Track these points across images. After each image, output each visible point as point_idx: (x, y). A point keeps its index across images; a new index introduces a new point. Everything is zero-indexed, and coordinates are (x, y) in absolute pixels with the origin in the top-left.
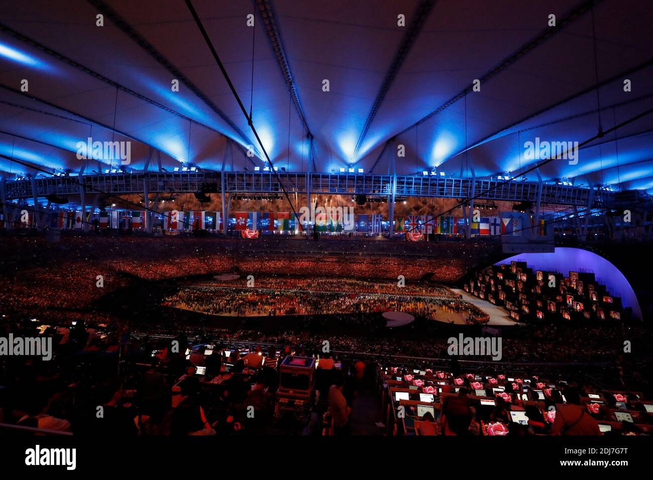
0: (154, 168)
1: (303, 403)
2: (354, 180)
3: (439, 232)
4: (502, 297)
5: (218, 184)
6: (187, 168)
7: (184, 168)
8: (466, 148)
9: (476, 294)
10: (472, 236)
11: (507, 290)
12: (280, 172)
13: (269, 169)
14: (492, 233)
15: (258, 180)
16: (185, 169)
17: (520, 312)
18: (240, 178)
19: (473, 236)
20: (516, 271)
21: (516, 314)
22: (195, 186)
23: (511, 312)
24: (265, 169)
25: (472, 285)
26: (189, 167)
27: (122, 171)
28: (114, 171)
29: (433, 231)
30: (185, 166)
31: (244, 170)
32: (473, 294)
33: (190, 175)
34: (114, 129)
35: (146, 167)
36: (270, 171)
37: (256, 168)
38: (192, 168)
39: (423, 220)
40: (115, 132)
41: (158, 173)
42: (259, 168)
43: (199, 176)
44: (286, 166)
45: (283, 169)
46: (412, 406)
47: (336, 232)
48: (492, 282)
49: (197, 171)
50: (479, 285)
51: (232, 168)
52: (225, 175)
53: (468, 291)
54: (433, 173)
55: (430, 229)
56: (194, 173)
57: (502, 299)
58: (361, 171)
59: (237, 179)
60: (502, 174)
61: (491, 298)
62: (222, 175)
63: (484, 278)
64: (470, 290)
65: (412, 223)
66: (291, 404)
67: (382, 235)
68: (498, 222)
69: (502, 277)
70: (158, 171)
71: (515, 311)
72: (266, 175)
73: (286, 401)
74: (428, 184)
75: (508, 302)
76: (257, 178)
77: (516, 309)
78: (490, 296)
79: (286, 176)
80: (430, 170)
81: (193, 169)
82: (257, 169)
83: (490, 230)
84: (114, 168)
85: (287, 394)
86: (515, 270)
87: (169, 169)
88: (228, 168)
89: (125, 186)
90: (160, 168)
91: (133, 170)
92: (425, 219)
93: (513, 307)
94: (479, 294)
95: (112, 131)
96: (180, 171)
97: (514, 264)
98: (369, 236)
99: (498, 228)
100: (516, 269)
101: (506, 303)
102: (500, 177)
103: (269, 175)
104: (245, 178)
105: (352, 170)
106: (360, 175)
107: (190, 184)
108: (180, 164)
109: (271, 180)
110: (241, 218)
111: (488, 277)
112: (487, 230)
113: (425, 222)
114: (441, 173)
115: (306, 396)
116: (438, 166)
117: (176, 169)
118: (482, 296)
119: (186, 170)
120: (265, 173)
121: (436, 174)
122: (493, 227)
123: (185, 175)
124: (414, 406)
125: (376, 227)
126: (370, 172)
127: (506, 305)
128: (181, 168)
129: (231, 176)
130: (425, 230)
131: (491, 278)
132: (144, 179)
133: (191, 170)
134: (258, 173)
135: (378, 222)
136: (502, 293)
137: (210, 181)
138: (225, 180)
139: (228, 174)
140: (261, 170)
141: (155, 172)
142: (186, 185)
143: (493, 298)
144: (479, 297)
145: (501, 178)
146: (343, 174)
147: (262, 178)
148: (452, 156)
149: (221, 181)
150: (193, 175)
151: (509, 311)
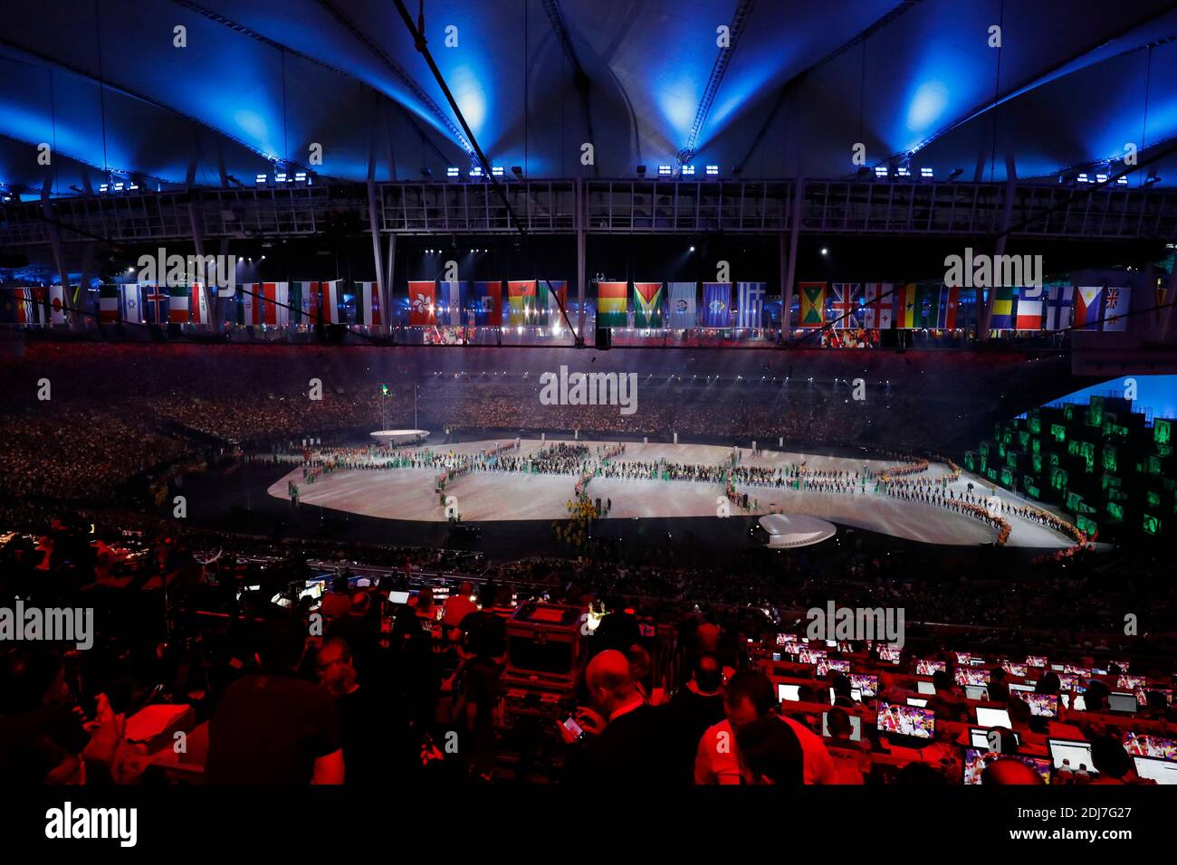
0: (212, 178)
1: (560, 701)
2: (694, 194)
3: (909, 324)
4: (1058, 481)
5: (363, 212)
6: (285, 175)
7: (279, 175)
8: (997, 99)
9: (992, 474)
10: (994, 335)
11: (1073, 465)
12: (510, 180)
13: (482, 172)
14: (1050, 326)
15: (456, 202)
16: (281, 178)
17: (1101, 518)
18: (414, 197)
19: (996, 333)
20: (1102, 421)
21: (1090, 522)
22: (310, 219)
23: (1079, 516)
24: (472, 174)
25: (984, 452)
26: (291, 174)
27: (136, 187)
28: (119, 187)
29: (894, 324)
30: (281, 171)
31: (421, 177)
32: (985, 476)
33: (294, 192)
34: (100, 79)
35: (191, 176)
36: (484, 178)
37: (450, 170)
38: (298, 175)
39: (870, 294)
40: (107, 86)
41: (219, 189)
42: (457, 170)
43: (315, 193)
44: (521, 164)
45: (517, 170)
46: (811, 714)
47: (652, 327)
48: (1036, 446)
49: (310, 183)
50: (1002, 453)
51: (394, 174)
52: (377, 191)
53: (972, 466)
54: (902, 171)
55: (885, 318)
56: (304, 188)
57: (1059, 487)
58: (712, 170)
59: (406, 199)
60: (1091, 169)
61: (1031, 484)
62: (370, 191)
63: (1016, 438)
64: (977, 464)
65: (842, 301)
66: (532, 700)
67: (766, 335)
68: (1068, 296)
69: (1062, 436)
70: (220, 185)
71: (1088, 516)
72: (477, 187)
73: (523, 694)
74: (886, 201)
75: (1071, 494)
76: (453, 196)
77: (1092, 510)
78: (1028, 480)
79: (524, 189)
80: (893, 162)
81: (301, 177)
82: (453, 172)
83: (1044, 318)
84: (118, 179)
85: (525, 680)
86: (1099, 419)
87: (243, 179)
88: (382, 173)
89: (147, 223)
90: (225, 178)
91: (164, 183)
92: (875, 292)
93: (1085, 506)
94: (999, 475)
95: (97, 83)
96: (271, 184)
97: (1098, 403)
98: (732, 338)
99: (1066, 311)
100: (1102, 416)
101: (1067, 496)
102: (1083, 178)
103: (483, 186)
104: (424, 196)
105: (688, 170)
106: (709, 181)
107: (297, 214)
108: (268, 166)
109: (489, 199)
110: (421, 296)
111: (1028, 435)
112: (1036, 317)
113: (874, 297)
114: (923, 170)
115: (565, 685)
116: (918, 152)
117: (261, 178)
118: (1006, 480)
119: (284, 180)
120: (473, 183)
121: (908, 174)
122: (1051, 311)
123: (283, 192)
124: (815, 715)
125: (751, 315)
126: (737, 171)
127: (1066, 500)
128: (271, 176)
129: (392, 191)
130: (873, 320)
131: (1033, 436)
132: (190, 205)
133: (297, 179)
134: (456, 183)
135: (754, 302)
136: (1059, 472)
137: (342, 206)
138: (378, 205)
139: (384, 188)
140: (463, 175)
141: (211, 188)
142: (288, 217)
143: (1036, 485)
144: (999, 482)
145: (1086, 180)
146: (667, 181)
147: (465, 196)
148: (957, 121)
149: (368, 204)
150: (300, 191)
151: (1072, 515)
